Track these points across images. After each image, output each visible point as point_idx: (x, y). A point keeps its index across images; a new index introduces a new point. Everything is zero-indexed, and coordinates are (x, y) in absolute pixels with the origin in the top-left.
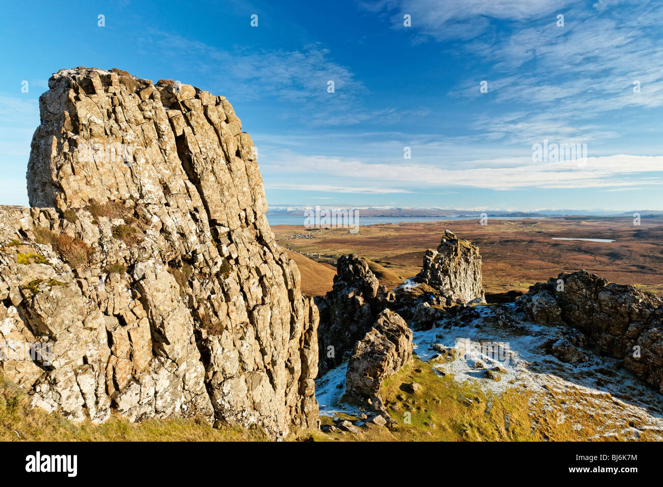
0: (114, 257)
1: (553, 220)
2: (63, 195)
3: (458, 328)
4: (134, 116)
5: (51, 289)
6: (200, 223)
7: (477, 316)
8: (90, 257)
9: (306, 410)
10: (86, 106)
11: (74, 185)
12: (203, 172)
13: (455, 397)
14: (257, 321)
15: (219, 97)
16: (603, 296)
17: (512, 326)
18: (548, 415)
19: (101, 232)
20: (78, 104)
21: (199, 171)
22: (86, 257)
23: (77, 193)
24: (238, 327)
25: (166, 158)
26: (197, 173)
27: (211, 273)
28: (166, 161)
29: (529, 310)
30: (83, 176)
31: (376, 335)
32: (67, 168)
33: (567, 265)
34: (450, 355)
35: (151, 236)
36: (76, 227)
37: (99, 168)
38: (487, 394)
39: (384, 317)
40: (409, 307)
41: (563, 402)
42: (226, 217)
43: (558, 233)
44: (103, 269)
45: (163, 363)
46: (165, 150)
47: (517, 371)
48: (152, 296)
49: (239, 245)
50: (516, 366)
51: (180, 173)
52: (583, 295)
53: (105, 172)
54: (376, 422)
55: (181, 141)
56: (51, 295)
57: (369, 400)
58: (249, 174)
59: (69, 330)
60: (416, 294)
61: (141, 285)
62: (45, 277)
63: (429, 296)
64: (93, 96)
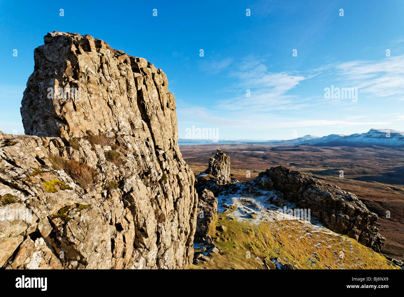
0: (111, 177)
1: (243, 144)
2: (66, 127)
3: (231, 195)
4: (115, 72)
5: (80, 214)
6: (150, 148)
7: (239, 189)
8: (95, 178)
9: (189, 255)
10: (85, 59)
11: (75, 119)
12: (152, 115)
13: (241, 230)
14: (179, 208)
15: (159, 70)
16: (290, 176)
17: (255, 192)
18: (279, 232)
19: (98, 156)
20: (79, 57)
21: (149, 114)
22: (92, 179)
23: (78, 126)
24: (170, 214)
25: (131, 104)
26: (148, 116)
27: (156, 181)
28: (131, 106)
29: (261, 184)
30: (82, 112)
31: (203, 203)
32: (70, 105)
33: (248, 162)
34: (231, 208)
35: (130, 158)
36: (80, 153)
37: (93, 107)
38: (253, 227)
39: (205, 193)
40: (204, 186)
41: (282, 226)
42: (163, 144)
43: (245, 149)
44: (104, 186)
45: (142, 253)
46: (131, 99)
47: (262, 213)
48: (138, 204)
49: (170, 161)
50: (260, 211)
51: (139, 115)
52: (281, 176)
53: (97, 111)
54: (214, 252)
55: (140, 93)
56: (81, 220)
57: (203, 238)
58: (172, 118)
59: (97, 250)
60: (207, 179)
61: (132, 196)
62: (72, 203)
63: (213, 180)
64: (90, 53)
